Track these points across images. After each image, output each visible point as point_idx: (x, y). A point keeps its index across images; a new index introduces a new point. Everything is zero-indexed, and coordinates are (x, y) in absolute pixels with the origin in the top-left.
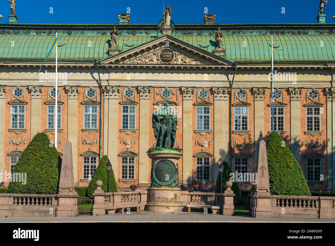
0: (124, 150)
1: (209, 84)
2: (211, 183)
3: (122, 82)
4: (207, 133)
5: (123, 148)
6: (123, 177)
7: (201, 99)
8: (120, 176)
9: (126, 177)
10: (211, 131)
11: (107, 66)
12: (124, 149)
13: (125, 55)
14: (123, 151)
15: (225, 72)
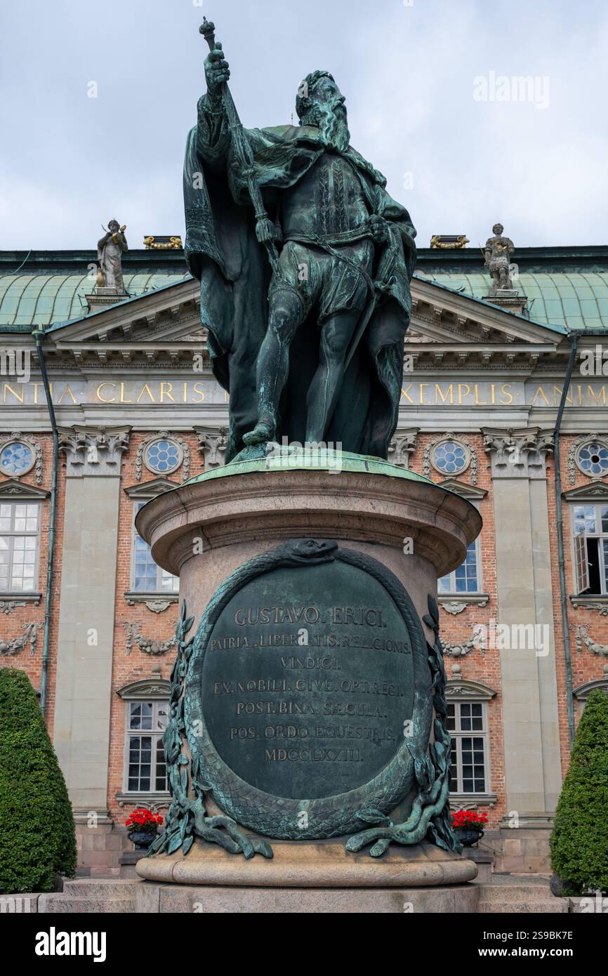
0: (139, 672)
1: (470, 420)
2: (492, 805)
3: (137, 414)
4: (470, 603)
5: (135, 665)
6: (132, 785)
7: (441, 475)
8: (122, 779)
9: (146, 785)
10: (487, 598)
11: (77, 350)
12: (141, 670)
13: (150, 313)
14: (135, 678)
15: (529, 374)
